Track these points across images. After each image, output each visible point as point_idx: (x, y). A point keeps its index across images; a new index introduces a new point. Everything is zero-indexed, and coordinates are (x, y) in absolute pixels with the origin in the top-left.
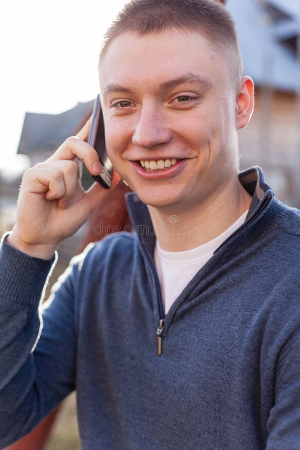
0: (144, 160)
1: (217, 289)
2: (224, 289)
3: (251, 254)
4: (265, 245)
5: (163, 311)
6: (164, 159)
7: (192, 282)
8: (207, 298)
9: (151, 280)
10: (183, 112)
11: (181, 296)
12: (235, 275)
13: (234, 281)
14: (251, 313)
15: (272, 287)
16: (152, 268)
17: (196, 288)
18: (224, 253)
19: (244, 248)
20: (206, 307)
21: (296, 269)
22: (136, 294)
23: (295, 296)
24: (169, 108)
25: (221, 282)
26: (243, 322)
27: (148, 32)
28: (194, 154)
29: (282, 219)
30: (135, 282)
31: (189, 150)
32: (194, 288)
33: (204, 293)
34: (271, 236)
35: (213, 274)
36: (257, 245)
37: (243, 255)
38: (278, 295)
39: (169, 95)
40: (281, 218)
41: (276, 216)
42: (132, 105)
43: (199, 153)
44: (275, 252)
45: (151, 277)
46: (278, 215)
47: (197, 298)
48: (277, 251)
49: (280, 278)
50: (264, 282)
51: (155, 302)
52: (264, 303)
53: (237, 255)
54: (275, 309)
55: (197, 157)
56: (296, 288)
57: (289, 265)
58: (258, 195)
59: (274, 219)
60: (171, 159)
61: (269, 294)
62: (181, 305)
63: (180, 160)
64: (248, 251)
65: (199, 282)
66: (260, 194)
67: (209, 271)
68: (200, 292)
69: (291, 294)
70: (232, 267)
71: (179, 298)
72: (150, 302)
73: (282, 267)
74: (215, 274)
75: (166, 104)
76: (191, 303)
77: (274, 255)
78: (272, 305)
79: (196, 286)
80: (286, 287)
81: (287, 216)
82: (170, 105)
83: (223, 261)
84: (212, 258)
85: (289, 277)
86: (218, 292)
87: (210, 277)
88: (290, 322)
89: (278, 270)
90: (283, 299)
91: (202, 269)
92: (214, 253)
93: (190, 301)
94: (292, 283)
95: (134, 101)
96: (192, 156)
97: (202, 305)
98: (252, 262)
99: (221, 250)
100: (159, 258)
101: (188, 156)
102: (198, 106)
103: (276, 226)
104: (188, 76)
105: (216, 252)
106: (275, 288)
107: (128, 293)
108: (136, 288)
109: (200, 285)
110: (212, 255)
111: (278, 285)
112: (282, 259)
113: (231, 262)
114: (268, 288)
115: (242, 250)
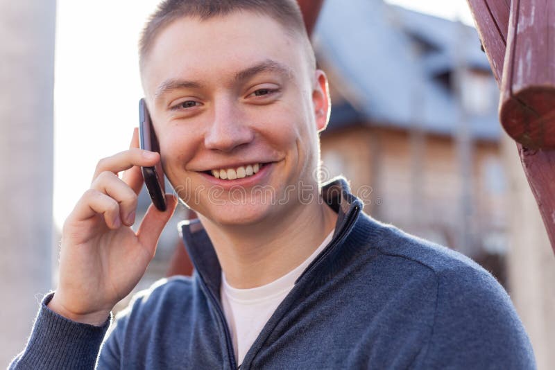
0: (218, 169)
1: (303, 327)
2: (312, 325)
3: (343, 282)
4: (359, 269)
5: (236, 363)
6: (245, 165)
7: (270, 321)
8: (291, 340)
9: (218, 325)
10: (263, 107)
11: (257, 340)
12: (324, 307)
13: (323, 314)
14: (347, 349)
15: (372, 317)
16: (218, 311)
17: (276, 329)
18: (308, 282)
19: (332, 275)
20: (290, 351)
21: (399, 293)
22: (198, 347)
23: (402, 325)
24: (246, 103)
25: (307, 318)
26: (337, 362)
27: (214, 15)
28: (281, 156)
29: (376, 238)
30: (197, 333)
31: (275, 152)
32: (273, 329)
33: (287, 334)
34: (364, 257)
35: (296, 309)
36: (348, 270)
37: (332, 283)
38: (381, 324)
39: (245, 88)
40: (375, 236)
41: (369, 235)
42: (197, 104)
43: (287, 153)
44: (372, 276)
45: (217, 322)
46: (371, 233)
47: (278, 341)
48: (374, 275)
49: (381, 306)
50: (361, 312)
51: (224, 353)
52: (364, 336)
53: (324, 283)
54: (378, 341)
55: (284, 159)
56: (403, 315)
57: (390, 290)
58: (344, 209)
59: (367, 238)
60: (252, 164)
61: (368, 325)
62: (258, 352)
63: (264, 165)
64: (337, 278)
65: (280, 320)
66: (345, 207)
67: (291, 306)
68: (282, 333)
69: (397, 322)
70: (320, 299)
71: (255, 343)
72: (218, 353)
73: (382, 292)
74: (299, 308)
75: (242, 99)
76: (270, 348)
77: (370, 280)
78: (374, 336)
79: (276, 326)
80: (389, 314)
81: (382, 233)
82: (247, 100)
83: (307, 293)
84: (294, 289)
85: (393, 303)
86: (303, 330)
87: (293, 313)
88: (400, 356)
89: (377, 297)
90: (387, 329)
91: (282, 304)
92: (296, 283)
93: (270, 345)
94: (398, 309)
95: (200, 99)
96: (279, 159)
97: (284, 350)
98: (344, 291)
99: (304, 278)
100: (226, 298)
101: (273, 159)
102: (280, 99)
103: (369, 246)
104: (268, 63)
105: (298, 281)
106: (377, 317)
107: (187, 348)
108: (197, 340)
109: (281, 324)
110: (293, 286)
111: (380, 314)
112: (381, 284)
113: (318, 293)
114: (366, 319)
115: (330, 277)
